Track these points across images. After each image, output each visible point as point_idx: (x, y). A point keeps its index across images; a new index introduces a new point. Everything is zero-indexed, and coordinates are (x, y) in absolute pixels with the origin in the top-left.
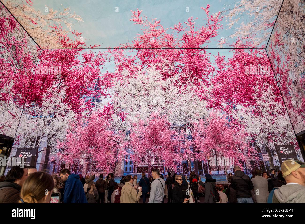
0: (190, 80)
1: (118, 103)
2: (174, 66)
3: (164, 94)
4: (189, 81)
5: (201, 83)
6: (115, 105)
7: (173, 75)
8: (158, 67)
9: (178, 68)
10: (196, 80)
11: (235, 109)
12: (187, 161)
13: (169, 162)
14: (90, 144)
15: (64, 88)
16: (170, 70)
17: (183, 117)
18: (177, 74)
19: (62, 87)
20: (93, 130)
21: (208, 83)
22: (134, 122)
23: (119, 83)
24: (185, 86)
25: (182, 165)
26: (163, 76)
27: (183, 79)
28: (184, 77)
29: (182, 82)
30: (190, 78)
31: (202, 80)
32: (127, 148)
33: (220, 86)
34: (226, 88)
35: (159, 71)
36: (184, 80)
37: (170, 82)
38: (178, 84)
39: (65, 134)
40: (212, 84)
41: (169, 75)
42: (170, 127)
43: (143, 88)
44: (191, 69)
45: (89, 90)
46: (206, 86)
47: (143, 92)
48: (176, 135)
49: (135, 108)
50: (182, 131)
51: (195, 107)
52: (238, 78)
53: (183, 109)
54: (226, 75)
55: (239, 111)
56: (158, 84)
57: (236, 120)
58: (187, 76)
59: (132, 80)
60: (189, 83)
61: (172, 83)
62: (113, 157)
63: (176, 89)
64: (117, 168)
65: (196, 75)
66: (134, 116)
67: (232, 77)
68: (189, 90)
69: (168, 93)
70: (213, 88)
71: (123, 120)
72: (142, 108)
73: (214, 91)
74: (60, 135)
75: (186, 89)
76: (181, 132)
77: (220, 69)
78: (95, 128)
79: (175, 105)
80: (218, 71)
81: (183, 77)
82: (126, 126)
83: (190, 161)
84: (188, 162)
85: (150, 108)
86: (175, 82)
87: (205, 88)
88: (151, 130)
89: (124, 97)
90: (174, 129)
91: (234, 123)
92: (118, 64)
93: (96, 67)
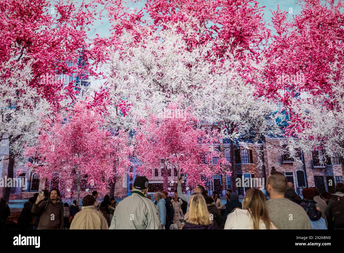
0: (230, 51)
1: (116, 87)
2: (205, 27)
3: (188, 74)
4: (228, 53)
5: (247, 56)
6: (112, 91)
7: (203, 42)
8: (179, 30)
9: (211, 30)
10: (240, 51)
11: (298, 98)
12: (222, 175)
13: (194, 176)
14: (75, 149)
15: (29, 63)
16: (198, 34)
17: (217, 111)
18: (210, 40)
19: (26, 60)
20: (80, 129)
21: (259, 57)
22: (142, 118)
23: (117, 55)
24: (222, 61)
25: (213, 181)
26: (188, 45)
27: (219, 50)
28: (221, 47)
29: (217, 55)
30: (229, 48)
31: (248, 52)
32: (131, 157)
33: (276, 62)
34: (286, 65)
35: (181, 36)
36: (221, 52)
37: (198, 55)
38: (211, 58)
39: (36, 135)
40: (264, 58)
41: (198, 43)
42: (196, 125)
43: (156, 64)
44: (233, 34)
45: (69, 66)
46: (255, 62)
47: (155, 70)
48: (206, 138)
49: (143, 96)
50: (215, 131)
51: (237, 95)
52: (307, 49)
53: (218, 98)
54: (288, 43)
55: (304, 102)
56: (180, 57)
57: (297, 115)
58: (226, 44)
59: (137, 51)
60: (228, 56)
61: (202, 56)
62: (111, 169)
63: (208, 65)
64: (117, 185)
65: (240, 44)
66: (142, 108)
67: (297, 48)
68: (227, 69)
69: (195, 71)
70: (266, 65)
71: (124, 114)
72: (154, 96)
73: (267, 70)
74: (28, 136)
75: (223, 67)
76: (213, 133)
77: (279, 33)
78: (82, 127)
79: (205, 91)
80: (275, 37)
81: (219, 46)
82: (130, 123)
83: (225, 176)
84: (222, 177)
85: (167, 96)
86: (206, 54)
87: (253, 64)
88: (167, 130)
89: (126, 78)
90: (203, 128)
91: (295, 121)
92: (115, 23)
93: (78, 28)
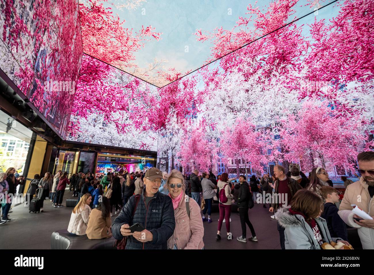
0: (275, 71)
1: (209, 115)
2: (256, 61)
3: (247, 97)
4: (274, 72)
5: (289, 69)
6: (207, 118)
7: (256, 72)
8: (240, 70)
9: (260, 61)
10: (283, 67)
11: (343, 90)
12: (275, 162)
13: (255, 163)
14: (194, 152)
15: (175, 113)
16: (252, 68)
17: (268, 117)
18: (260, 69)
19: (174, 112)
20: (195, 141)
21: (300, 67)
22: (223, 130)
23: (208, 98)
24: (270, 80)
25: (269, 166)
26: (245, 78)
27: (267, 73)
28: (268, 70)
29: (266, 77)
30: (275, 69)
31: (290, 66)
32: (218, 153)
33: (317, 65)
34: (328, 64)
35: (241, 73)
36: (268, 74)
37: (252, 82)
38: (261, 80)
39: (180, 146)
40: (305, 65)
41: (252, 74)
42: (254, 129)
43: (227, 96)
44: (277, 57)
45: (189, 110)
46: (297, 71)
47: (227, 100)
48: (262, 137)
49: (222, 117)
50: (268, 131)
51: (283, 102)
52: (350, 42)
53: (268, 107)
54: (328, 45)
55: (350, 91)
56: (241, 87)
57: (344, 105)
58: (272, 67)
59: (217, 92)
60: (274, 75)
61: (255, 81)
62: (210, 161)
63: (260, 86)
64: (213, 169)
65: (283, 62)
66: (222, 124)
67: (339, 45)
68: (274, 84)
69: (251, 93)
70: (308, 70)
71: (213, 130)
72: (228, 116)
73: (309, 75)
74: (177, 147)
75: (271, 84)
76: (266, 133)
77: (318, 40)
79: (259, 105)
80: (315, 45)
81: (267, 70)
82: (217, 134)
83: (278, 162)
84: (275, 163)
85: (235, 114)
86: (258, 80)
87: (296, 74)
88: (237, 135)
89: (213, 109)
90: (259, 130)
91: (341, 110)
92: (206, 80)
93: (191, 90)
